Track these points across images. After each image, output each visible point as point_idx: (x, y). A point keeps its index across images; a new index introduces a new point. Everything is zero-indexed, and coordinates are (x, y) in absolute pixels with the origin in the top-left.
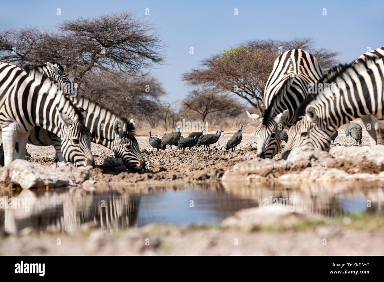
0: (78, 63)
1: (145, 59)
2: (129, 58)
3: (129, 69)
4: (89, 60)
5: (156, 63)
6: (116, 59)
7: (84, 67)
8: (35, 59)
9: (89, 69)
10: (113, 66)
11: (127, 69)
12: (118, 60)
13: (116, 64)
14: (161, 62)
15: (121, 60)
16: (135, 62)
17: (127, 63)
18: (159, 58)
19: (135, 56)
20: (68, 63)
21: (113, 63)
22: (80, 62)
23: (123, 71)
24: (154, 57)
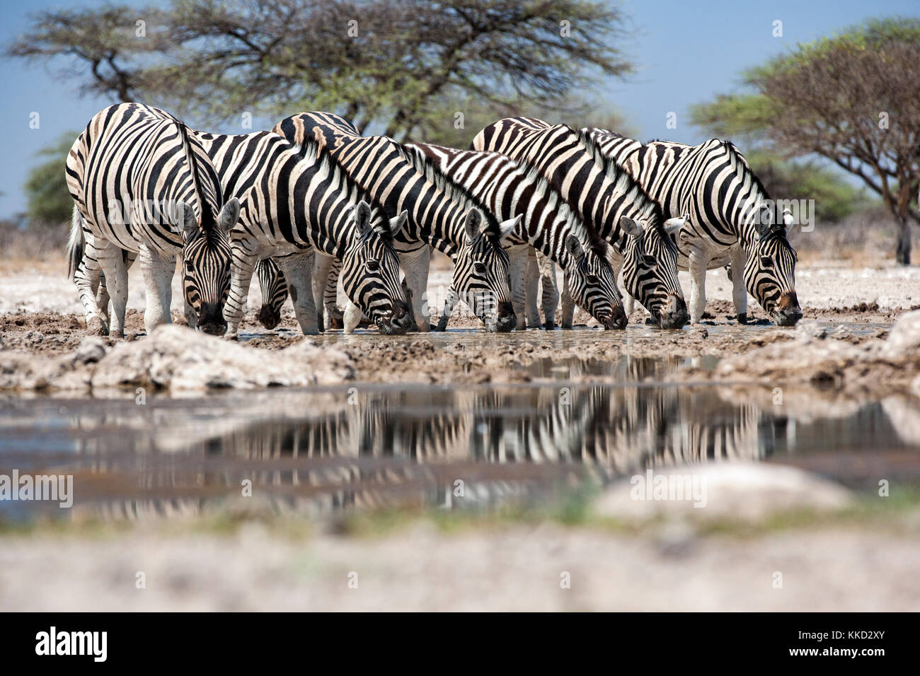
0: (407, 71)
1: (583, 65)
2: (543, 64)
3: (540, 92)
4: (435, 66)
5: (614, 78)
6: (506, 65)
7: (424, 86)
8: (296, 59)
9: (436, 88)
10: (500, 81)
11: (535, 92)
12: (514, 67)
13: (507, 78)
14: (625, 74)
15: (520, 68)
16: (557, 74)
17: (537, 75)
18: (621, 63)
19: (557, 57)
20: (383, 72)
21: (499, 73)
22: (414, 69)
23: (525, 96)
24: (610, 59)
